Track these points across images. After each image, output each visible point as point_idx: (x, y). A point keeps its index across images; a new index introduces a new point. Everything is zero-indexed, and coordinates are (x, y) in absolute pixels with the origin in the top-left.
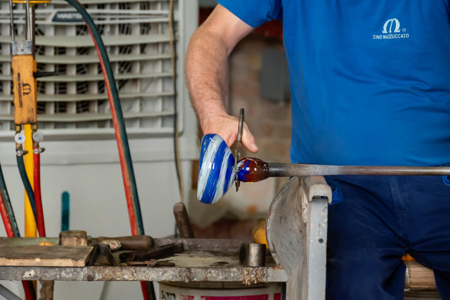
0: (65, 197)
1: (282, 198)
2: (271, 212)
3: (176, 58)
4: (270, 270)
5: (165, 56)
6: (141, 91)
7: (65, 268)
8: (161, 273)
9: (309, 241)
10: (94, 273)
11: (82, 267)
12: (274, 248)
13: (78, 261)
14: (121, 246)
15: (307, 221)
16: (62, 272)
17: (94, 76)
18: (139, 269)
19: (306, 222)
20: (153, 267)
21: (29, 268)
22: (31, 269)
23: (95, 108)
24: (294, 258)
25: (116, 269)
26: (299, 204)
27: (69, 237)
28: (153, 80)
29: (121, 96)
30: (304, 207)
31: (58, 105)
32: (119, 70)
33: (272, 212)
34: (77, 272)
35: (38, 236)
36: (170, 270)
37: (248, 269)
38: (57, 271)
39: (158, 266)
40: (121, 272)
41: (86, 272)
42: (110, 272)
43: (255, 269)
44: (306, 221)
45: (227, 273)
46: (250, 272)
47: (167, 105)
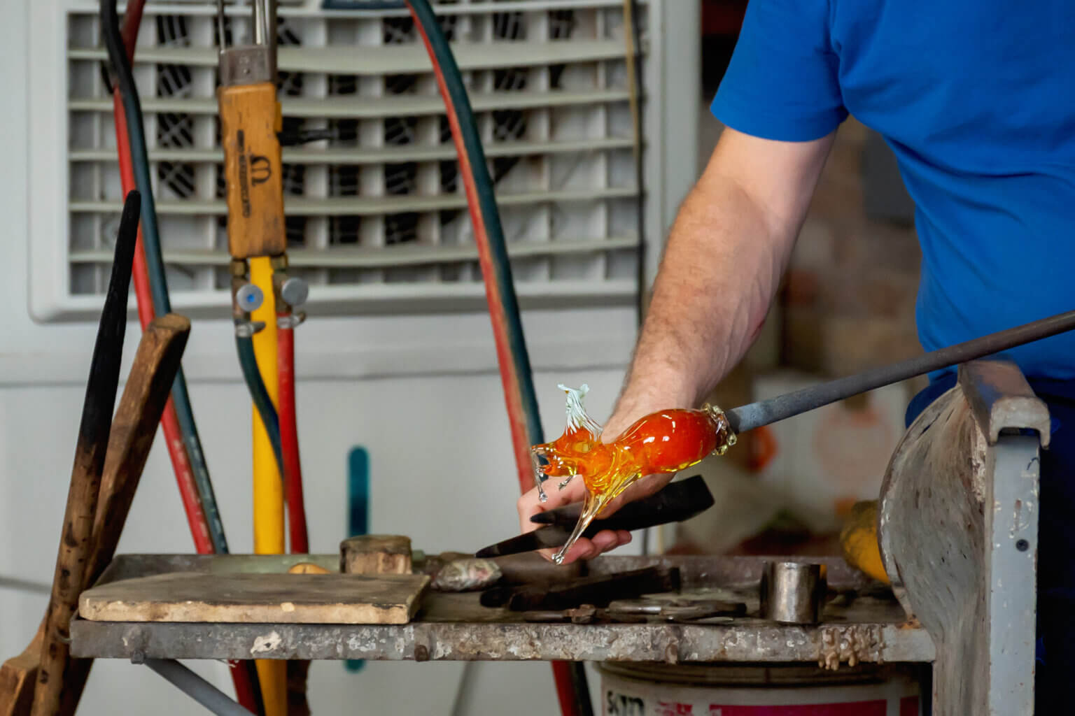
0: (358, 462)
1: (919, 445)
2: (892, 480)
3: (641, 100)
4: (890, 633)
5: (615, 95)
6: (552, 187)
7: (357, 628)
8: (606, 639)
9: (992, 548)
10: (430, 638)
11: (399, 626)
12: (900, 575)
13: (391, 609)
14: (499, 575)
15: (984, 499)
16: (350, 638)
17: (429, 148)
18: (549, 630)
19: (982, 501)
20: (584, 624)
21: (265, 627)
22: (270, 631)
23: (433, 231)
24: (953, 600)
25: (491, 629)
26: (964, 457)
27: (366, 553)
28: (582, 158)
29: (501, 200)
30: (978, 462)
31: (336, 225)
32: (495, 132)
33: (895, 482)
34: (388, 638)
35: (288, 549)
36: (628, 632)
37: (831, 630)
38: (338, 636)
39: (595, 621)
40: (501, 638)
41: (412, 638)
42: (474, 637)
43: (850, 628)
44: (984, 497)
45: (776, 639)
46: (836, 636)
47: (618, 224)
